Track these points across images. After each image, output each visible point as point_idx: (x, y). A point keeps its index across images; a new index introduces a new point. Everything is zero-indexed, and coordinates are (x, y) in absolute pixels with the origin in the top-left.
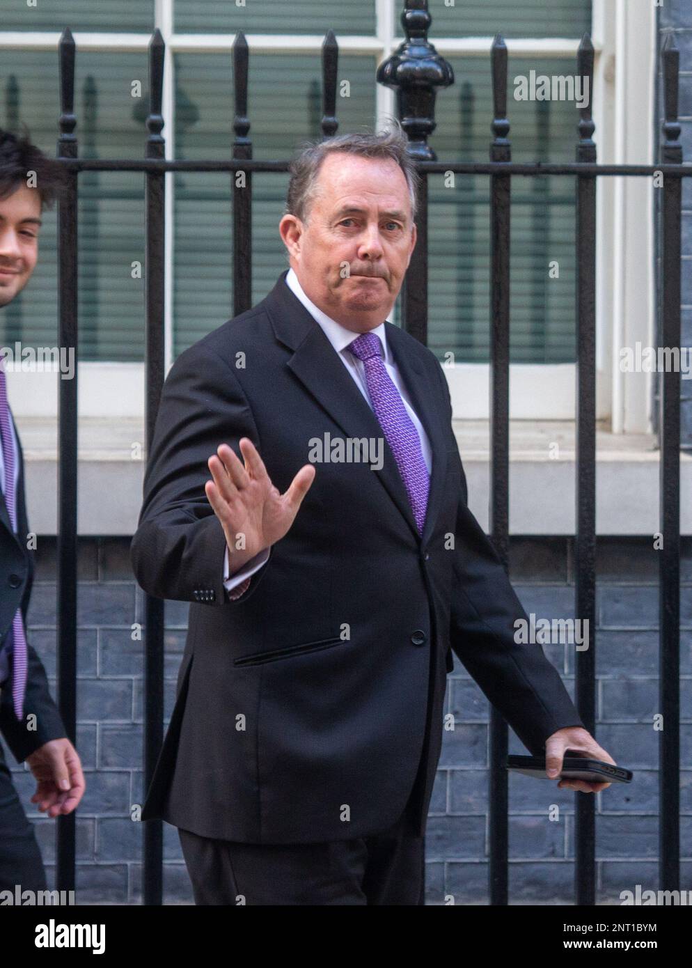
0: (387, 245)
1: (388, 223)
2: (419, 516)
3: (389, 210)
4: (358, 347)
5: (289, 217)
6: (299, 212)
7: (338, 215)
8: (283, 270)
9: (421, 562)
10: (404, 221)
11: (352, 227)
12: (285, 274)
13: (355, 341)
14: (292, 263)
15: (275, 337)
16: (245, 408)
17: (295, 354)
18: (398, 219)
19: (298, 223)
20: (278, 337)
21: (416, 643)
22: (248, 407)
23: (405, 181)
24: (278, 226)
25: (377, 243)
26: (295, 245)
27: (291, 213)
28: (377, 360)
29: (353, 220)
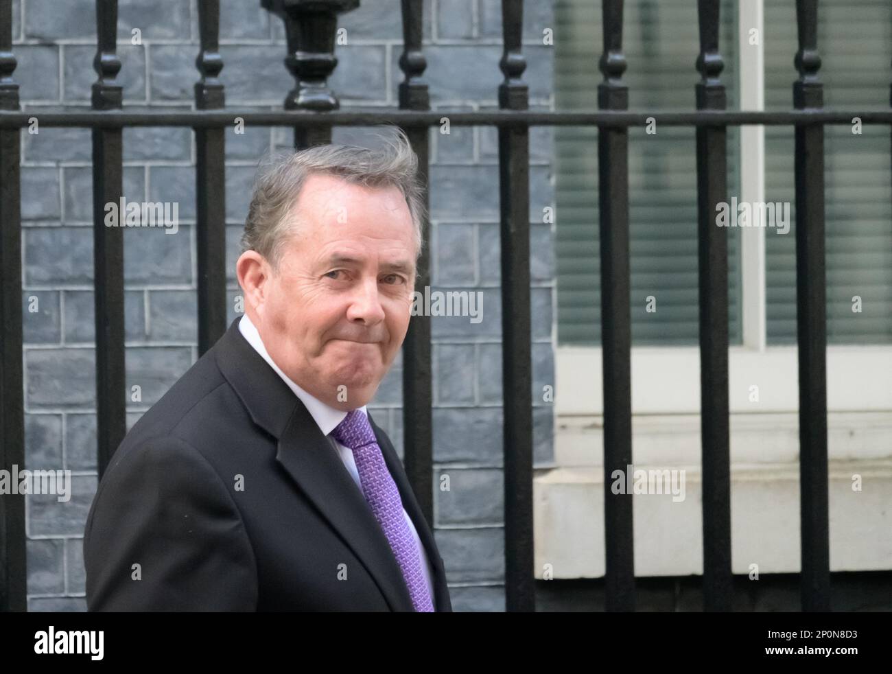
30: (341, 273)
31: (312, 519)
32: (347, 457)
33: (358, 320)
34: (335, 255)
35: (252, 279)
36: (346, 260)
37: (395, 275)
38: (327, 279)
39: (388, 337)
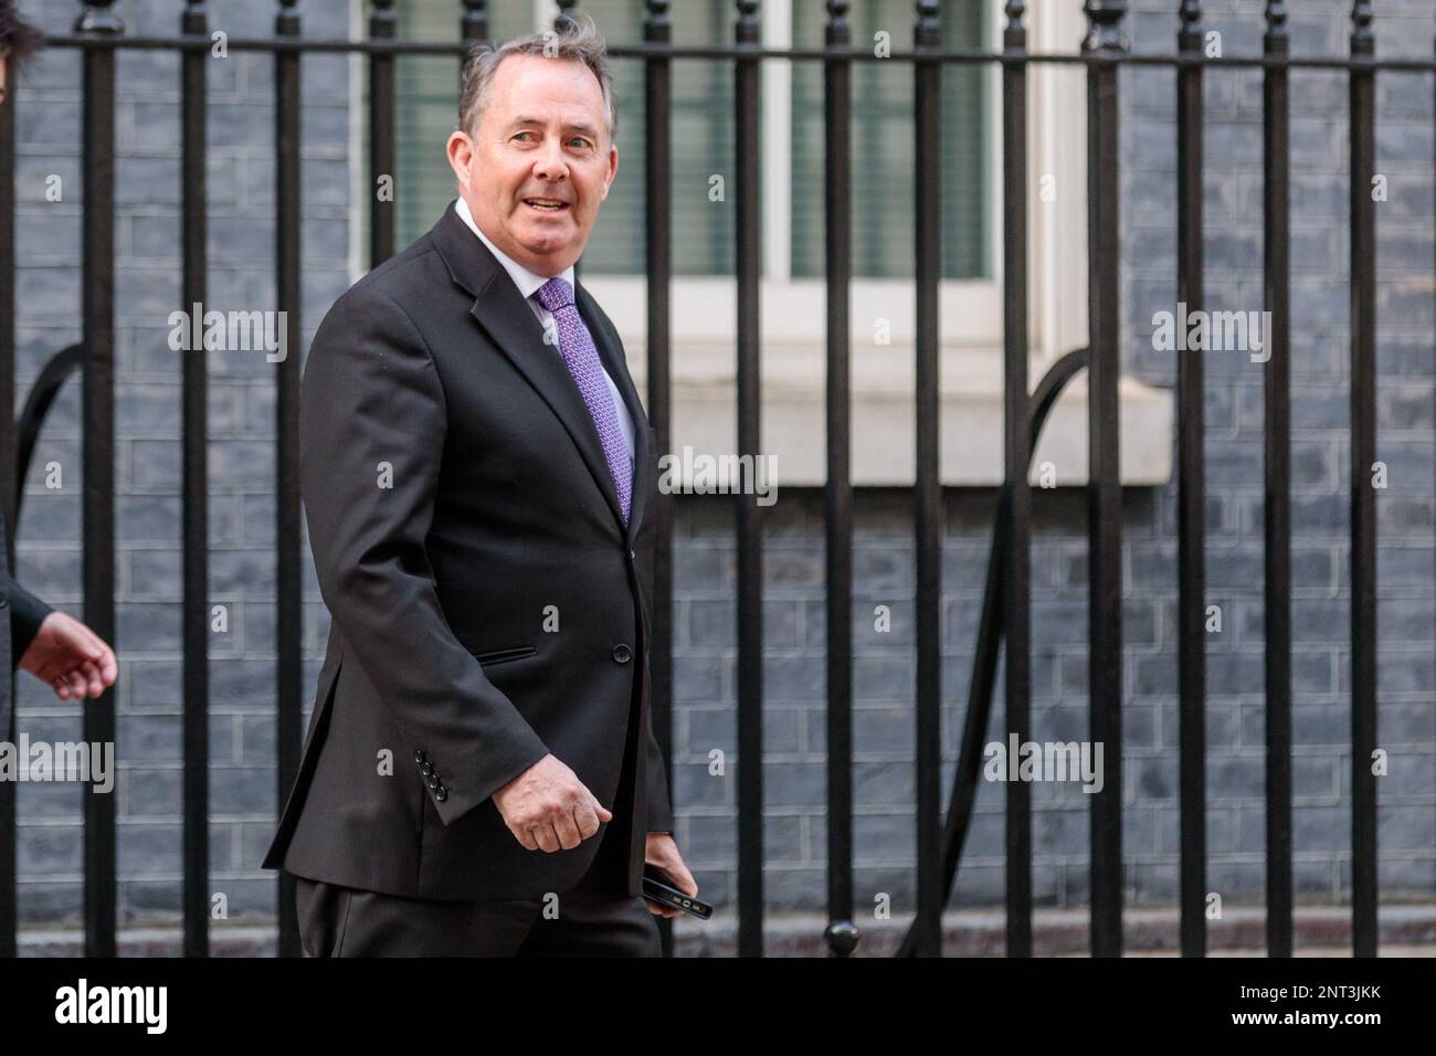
0: (576, 164)
1: (573, 139)
2: (625, 505)
3: (576, 122)
4: (548, 294)
5: (458, 134)
6: (466, 127)
7: (511, 127)
8: (453, 199)
9: (627, 560)
10: (594, 137)
11: (528, 142)
12: (455, 202)
13: (544, 288)
14: (461, 189)
15: (452, 280)
16: (426, 362)
17: (477, 301)
18: (587, 135)
19: (469, 141)
20: (455, 280)
21: (619, 660)
22: (430, 360)
23: (600, 92)
24: (445, 147)
25: (559, 160)
26: (465, 169)
27: (461, 130)
28: (570, 311)
29: (530, 132)
30: (527, 137)
31: (503, 366)
32: (549, 323)
33: (542, 176)
34: (519, 118)
35: (462, 158)
36: (530, 122)
37: (579, 139)
38: (514, 142)
39: (575, 199)
